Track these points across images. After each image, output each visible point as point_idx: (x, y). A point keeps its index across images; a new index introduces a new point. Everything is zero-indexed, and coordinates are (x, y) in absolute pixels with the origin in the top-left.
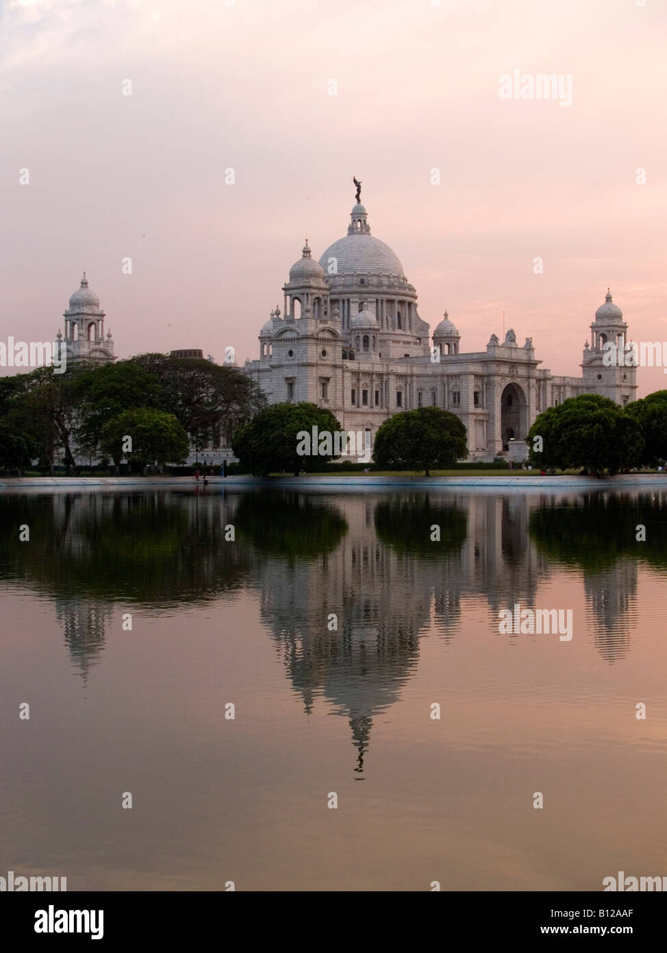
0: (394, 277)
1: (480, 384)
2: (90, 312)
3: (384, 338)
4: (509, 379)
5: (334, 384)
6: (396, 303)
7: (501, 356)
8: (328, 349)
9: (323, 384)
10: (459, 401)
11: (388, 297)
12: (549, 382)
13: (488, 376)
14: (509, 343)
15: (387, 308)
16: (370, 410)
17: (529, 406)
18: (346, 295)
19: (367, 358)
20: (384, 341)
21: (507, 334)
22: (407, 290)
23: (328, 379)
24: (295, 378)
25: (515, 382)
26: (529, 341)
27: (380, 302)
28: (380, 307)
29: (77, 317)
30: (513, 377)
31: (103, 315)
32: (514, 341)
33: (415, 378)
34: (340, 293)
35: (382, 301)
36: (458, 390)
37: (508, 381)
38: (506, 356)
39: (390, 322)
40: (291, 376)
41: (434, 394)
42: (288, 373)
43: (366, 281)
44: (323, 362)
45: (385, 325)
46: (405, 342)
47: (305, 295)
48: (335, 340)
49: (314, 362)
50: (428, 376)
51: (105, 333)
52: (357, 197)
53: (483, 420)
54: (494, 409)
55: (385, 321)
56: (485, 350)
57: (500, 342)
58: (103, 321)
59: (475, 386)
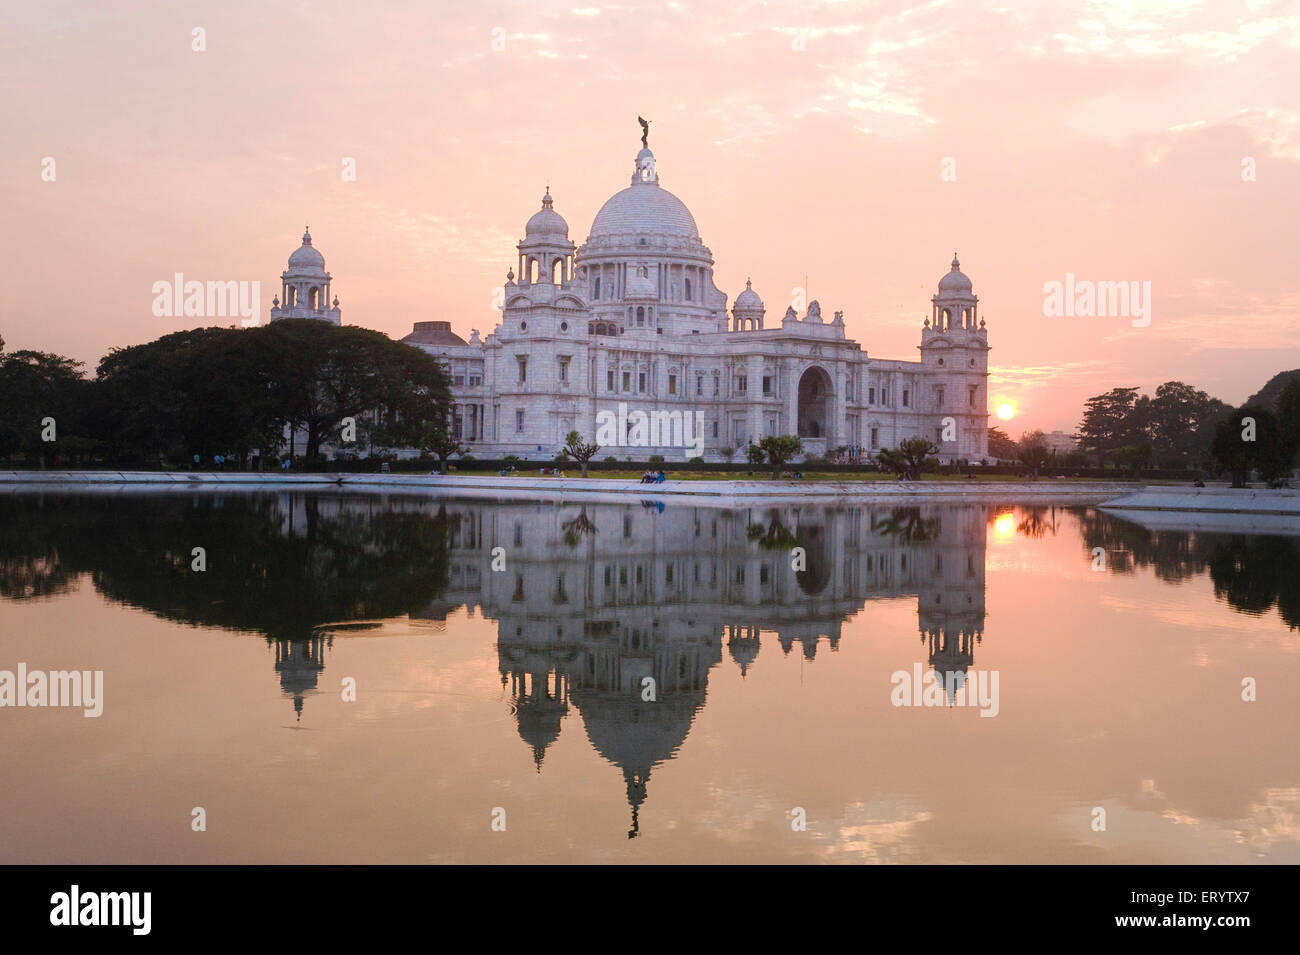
0: (683, 236)
1: (772, 367)
2: (312, 274)
3: (663, 309)
4: (809, 362)
5: (577, 365)
6: (684, 268)
7: (799, 333)
8: (569, 322)
9: (563, 364)
10: (745, 388)
11: (673, 260)
12: (864, 367)
13: (783, 357)
14: (811, 317)
15: (672, 274)
16: (632, 397)
17: (837, 396)
18: (623, 258)
19: (641, 334)
20: (666, 314)
21: (810, 307)
22: (699, 252)
23: (569, 358)
24: (528, 356)
25: (819, 365)
26: (838, 315)
27: (663, 266)
28: (663, 273)
29: (296, 280)
30: (815, 358)
31: (330, 279)
32: (818, 314)
33: (692, 359)
34: (617, 256)
35: (666, 266)
36: (744, 374)
37: (809, 364)
38: (807, 334)
39: (675, 291)
40: (523, 353)
41: (717, 379)
42: (520, 349)
43: (647, 241)
44: (562, 337)
45: (669, 295)
46: (693, 316)
47: (542, 255)
48: (580, 311)
49: (551, 336)
50: (710, 356)
51: (332, 299)
52: (644, 139)
53: (776, 412)
54: (789, 398)
55: (669, 290)
56: (780, 325)
57: (799, 318)
58: (328, 285)
59: (764, 370)
